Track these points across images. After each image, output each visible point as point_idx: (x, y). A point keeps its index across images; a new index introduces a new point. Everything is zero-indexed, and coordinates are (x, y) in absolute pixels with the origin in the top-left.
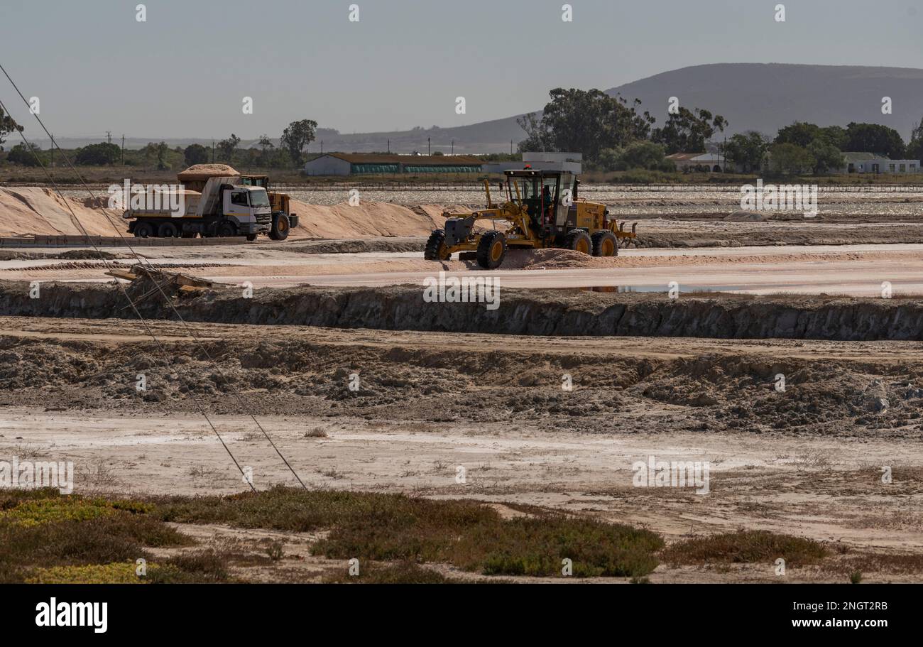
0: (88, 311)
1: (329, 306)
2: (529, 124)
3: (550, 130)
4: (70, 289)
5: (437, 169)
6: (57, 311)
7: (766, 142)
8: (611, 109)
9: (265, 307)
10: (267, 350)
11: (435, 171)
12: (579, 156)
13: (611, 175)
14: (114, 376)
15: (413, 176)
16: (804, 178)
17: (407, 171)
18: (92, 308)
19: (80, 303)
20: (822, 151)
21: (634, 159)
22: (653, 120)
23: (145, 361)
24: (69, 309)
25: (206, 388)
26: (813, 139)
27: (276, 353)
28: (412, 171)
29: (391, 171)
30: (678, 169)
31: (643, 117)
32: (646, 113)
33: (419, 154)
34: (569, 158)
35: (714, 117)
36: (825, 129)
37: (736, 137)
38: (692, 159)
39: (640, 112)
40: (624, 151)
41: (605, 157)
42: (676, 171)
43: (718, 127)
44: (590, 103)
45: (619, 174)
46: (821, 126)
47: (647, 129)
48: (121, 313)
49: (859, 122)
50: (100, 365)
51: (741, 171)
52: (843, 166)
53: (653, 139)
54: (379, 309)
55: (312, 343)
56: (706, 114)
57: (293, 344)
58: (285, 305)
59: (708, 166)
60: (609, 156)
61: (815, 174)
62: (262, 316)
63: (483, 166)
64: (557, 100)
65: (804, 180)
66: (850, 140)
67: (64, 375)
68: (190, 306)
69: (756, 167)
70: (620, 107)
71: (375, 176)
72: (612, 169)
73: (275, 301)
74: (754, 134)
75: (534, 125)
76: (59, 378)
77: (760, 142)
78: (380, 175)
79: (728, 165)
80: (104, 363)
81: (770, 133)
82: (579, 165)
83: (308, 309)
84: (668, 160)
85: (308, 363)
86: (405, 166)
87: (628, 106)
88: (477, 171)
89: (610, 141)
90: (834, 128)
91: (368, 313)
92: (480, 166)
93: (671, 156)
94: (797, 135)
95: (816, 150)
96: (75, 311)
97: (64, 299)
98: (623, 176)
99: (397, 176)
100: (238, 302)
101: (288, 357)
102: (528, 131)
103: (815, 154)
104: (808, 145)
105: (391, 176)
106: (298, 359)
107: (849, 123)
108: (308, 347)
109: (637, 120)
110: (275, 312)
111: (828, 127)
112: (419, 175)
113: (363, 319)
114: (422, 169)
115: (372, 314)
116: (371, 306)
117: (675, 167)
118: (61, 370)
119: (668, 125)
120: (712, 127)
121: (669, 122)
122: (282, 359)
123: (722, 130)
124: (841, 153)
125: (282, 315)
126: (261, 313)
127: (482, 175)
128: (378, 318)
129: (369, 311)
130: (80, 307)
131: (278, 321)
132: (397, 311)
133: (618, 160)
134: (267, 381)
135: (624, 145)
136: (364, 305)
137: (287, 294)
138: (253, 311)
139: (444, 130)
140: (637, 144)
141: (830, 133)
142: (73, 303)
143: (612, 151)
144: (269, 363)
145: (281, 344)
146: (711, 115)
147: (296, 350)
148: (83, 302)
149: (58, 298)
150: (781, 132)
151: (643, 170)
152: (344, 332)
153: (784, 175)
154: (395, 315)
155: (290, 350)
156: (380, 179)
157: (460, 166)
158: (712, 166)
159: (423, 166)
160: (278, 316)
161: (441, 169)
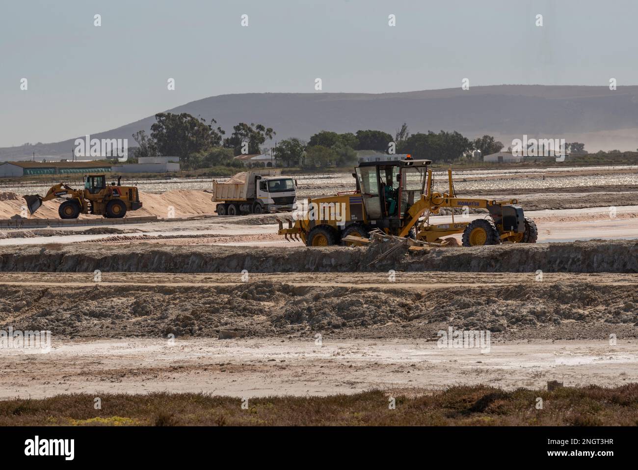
0: (338, 267)
1: (537, 257)
2: (140, 138)
3: (155, 141)
4: (321, 251)
5: (81, 170)
6: (313, 268)
7: (303, 145)
8: (195, 126)
9: (485, 260)
10: (562, 291)
11: (80, 172)
12: (177, 159)
13: (200, 171)
14: (450, 314)
15: (66, 176)
16: (331, 169)
17: (62, 173)
18: (341, 265)
19: (331, 262)
20: (342, 150)
21: (214, 160)
22: (223, 133)
23: (466, 302)
24: (323, 266)
25: (530, 320)
26: (335, 142)
27: (570, 292)
28: (64, 172)
29: (51, 173)
30: (245, 165)
31: (216, 131)
32: (219, 128)
33: (68, 161)
34: (170, 160)
35: (266, 130)
36: (342, 135)
37: (284, 142)
38: (252, 159)
39: (215, 128)
40: (206, 154)
41: (193, 159)
42: (243, 166)
43: (268, 136)
44: (182, 123)
45: (206, 170)
46: (339, 133)
47: (220, 138)
48: (366, 268)
49: (364, 129)
50: (423, 306)
51: (286, 165)
52: (356, 159)
53: (224, 146)
54: (579, 258)
55: (595, 284)
56: (260, 127)
57: (579, 286)
58: (500, 258)
59: (264, 163)
60: (195, 158)
61: (338, 165)
62: (483, 266)
63: (112, 168)
64: (160, 121)
65: (330, 170)
66: (359, 143)
67: (399, 314)
68: (422, 261)
69: (296, 163)
70: (201, 124)
71: (40, 177)
72: (200, 167)
73: (492, 255)
74: (294, 140)
75: (143, 139)
76: (396, 317)
77: (298, 145)
78: (44, 176)
79: (278, 162)
80: (425, 304)
81: (305, 138)
82: (178, 165)
83: (520, 260)
84: (236, 159)
85: (595, 299)
86: (60, 169)
87: (206, 124)
88: (108, 171)
89: (196, 147)
90: (349, 134)
91: (570, 262)
92: (110, 167)
93: (238, 157)
94: (323, 140)
95: (338, 149)
96: (327, 268)
97: (317, 259)
98: (210, 172)
99: (55, 176)
100: (460, 257)
101: (557, 295)
102: (139, 142)
103: (337, 152)
104: (332, 147)
105: (51, 176)
106: (588, 296)
107: (357, 131)
108: (592, 288)
109: (213, 133)
110: (493, 263)
111: (344, 134)
112: (71, 175)
113: (566, 266)
114: (72, 170)
115: (574, 262)
116: (572, 256)
117: (243, 164)
118: (396, 311)
119: (234, 136)
120: (264, 136)
121: (235, 134)
122: (575, 296)
123: (271, 138)
124: (355, 151)
125: (498, 265)
126: (481, 265)
127: (113, 174)
128: (579, 265)
129: (571, 260)
130: (331, 264)
131: (496, 269)
132: (595, 260)
133: (203, 161)
134: (573, 314)
135: (206, 150)
136: (566, 255)
137: (500, 250)
138: (473, 263)
139: (46, 145)
140: (215, 150)
141: (345, 138)
142: (325, 262)
143: (198, 155)
144: (566, 300)
145: (571, 286)
146: (264, 128)
147: (585, 289)
148: (333, 260)
149: (311, 258)
150: (312, 138)
151: (223, 167)
152: (592, 275)
153: (317, 167)
154: (593, 262)
155: (579, 290)
156: (44, 178)
157: (97, 168)
158: (266, 163)
159: (72, 169)
160: (496, 266)
161: (84, 170)
